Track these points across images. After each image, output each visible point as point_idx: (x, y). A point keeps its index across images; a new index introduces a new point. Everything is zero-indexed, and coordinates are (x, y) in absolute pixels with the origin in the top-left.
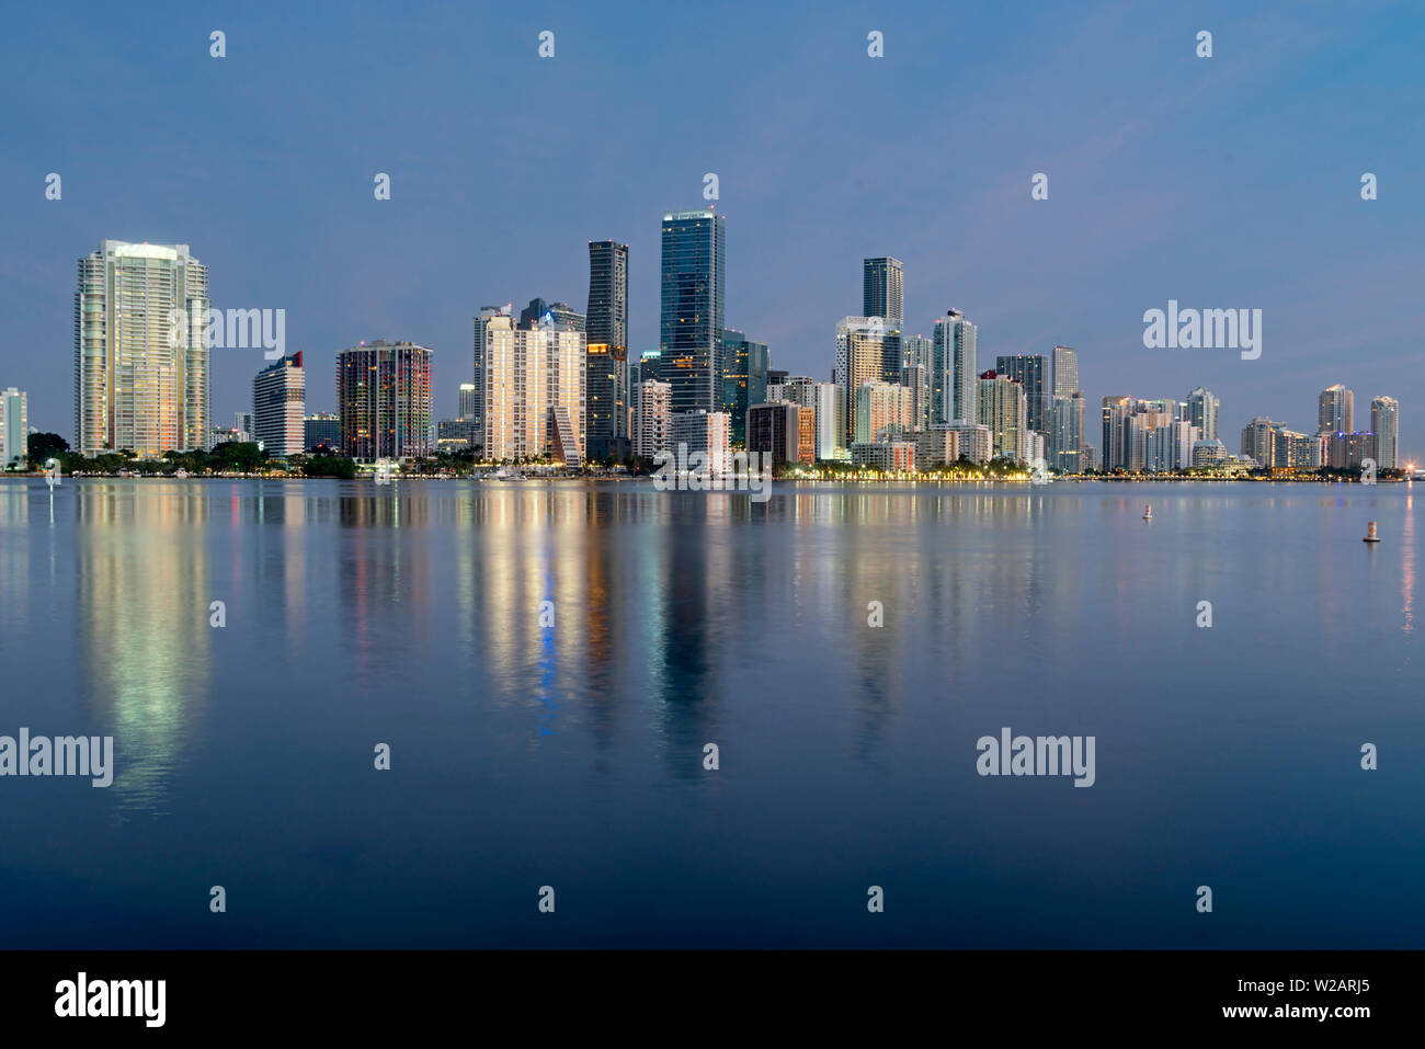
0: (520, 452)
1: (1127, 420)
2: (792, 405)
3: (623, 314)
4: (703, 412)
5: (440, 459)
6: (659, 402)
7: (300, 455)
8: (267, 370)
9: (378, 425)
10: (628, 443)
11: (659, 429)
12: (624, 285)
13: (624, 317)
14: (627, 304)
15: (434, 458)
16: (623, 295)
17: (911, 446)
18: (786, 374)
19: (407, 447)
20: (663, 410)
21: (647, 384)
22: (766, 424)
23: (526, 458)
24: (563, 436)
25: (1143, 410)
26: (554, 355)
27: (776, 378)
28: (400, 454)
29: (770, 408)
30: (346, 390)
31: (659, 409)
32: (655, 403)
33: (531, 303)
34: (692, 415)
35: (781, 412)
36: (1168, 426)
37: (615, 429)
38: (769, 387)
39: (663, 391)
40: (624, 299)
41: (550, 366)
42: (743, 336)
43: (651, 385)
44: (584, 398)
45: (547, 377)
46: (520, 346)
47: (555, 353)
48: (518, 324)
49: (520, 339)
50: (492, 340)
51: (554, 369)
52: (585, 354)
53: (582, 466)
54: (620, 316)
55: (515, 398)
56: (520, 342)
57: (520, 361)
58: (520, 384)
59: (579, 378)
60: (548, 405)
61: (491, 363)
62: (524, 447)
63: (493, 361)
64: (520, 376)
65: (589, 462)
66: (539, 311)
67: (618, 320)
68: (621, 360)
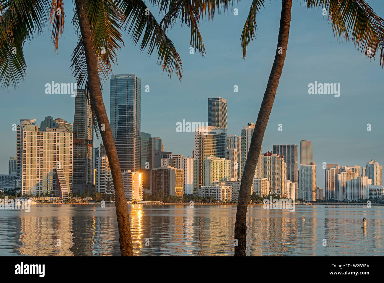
0: (39, 191)
1: (336, 176)
2: (173, 168)
3: (91, 123)
4: (129, 171)
10: (93, 186)
11: (108, 179)
16: (91, 115)
17: (229, 188)
18: (170, 153)
21: (103, 158)
22: (160, 177)
23: (42, 194)
24: (61, 183)
25: (344, 170)
27: (166, 155)
29: (162, 170)
33: (46, 118)
34: (125, 173)
35: (167, 171)
36: (356, 178)
37: (87, 180)
38: (162, 160)
41: (55, 149)
42: (150, 135)
43: (104, 158)
44: (72, 165)
45: (53, 154)
46: (40, 139)
47: (57, 143)
48: (39, 129)
49: (40, 136)
50: (26, 136)
51: (56, 151)
52: (72, 143)
53: (70, 198)
54: (90, 125)
55: (37, 165)
56: (40, 138)
57: (40, 147)
58: (40, 158)
59: (69, 155)
60: (53, 168)
61: (25, 147)
62: (41, 188)
63: (26, 146)
64: (40, 154)
65: (74, 196)
66: (49, 122)
67: (89, 127)
68: (90, 146)
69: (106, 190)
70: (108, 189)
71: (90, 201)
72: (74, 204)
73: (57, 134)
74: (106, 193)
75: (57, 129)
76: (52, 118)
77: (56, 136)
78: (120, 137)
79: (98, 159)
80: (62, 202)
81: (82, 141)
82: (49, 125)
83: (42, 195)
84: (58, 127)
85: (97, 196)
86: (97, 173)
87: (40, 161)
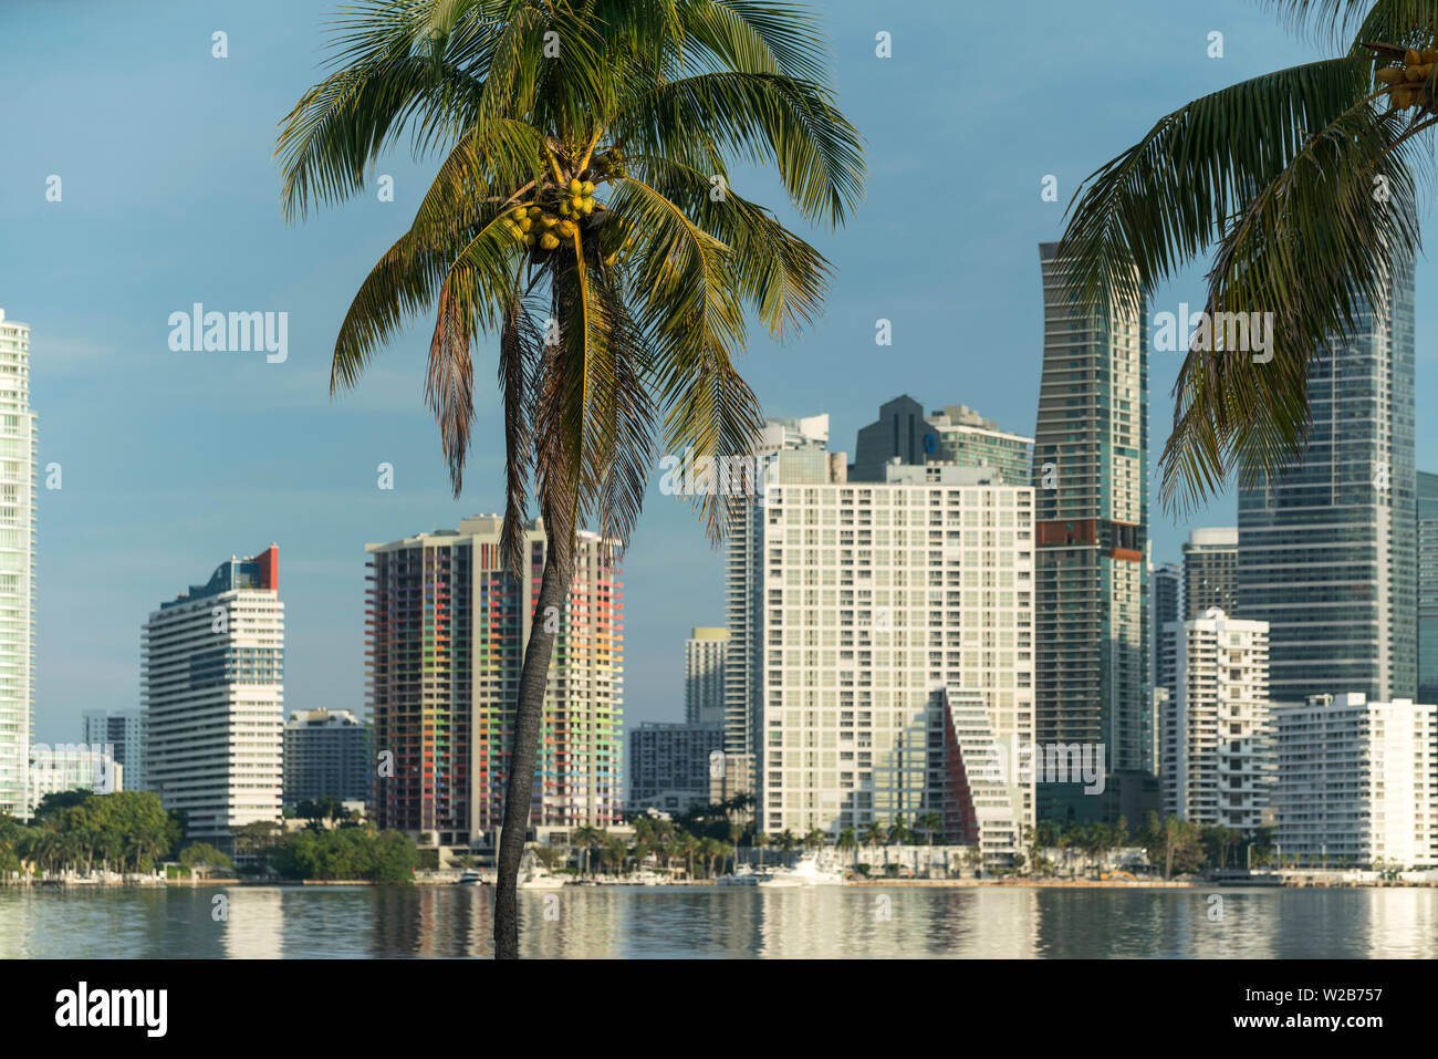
0: (857, 811)
3: (1135, 429)
4: (1357, 699)
5: (640, 836)
6: (1235, 674)
7: (268, 825)
8: (181, 600)
9: (476, 743)
10: (1151, 784)
12: (1135, 355)
13: (1135, 442)
14: (1143, 408)
15: (626, 829)
16: (1133, 382)
19: (556, 802)
20: (1246, 696)
21: (1201, 624)
23: (873, 827)
26: (949, 550)
28: (537, 821)
30: (392, 651)
31: (1235, 693)
32: (1224, 677)
33: (884, 409)
34: (1327, 708)
39: (1246, 643)
40: (1135, 394)
41: (935, 579)
43: (1208, 625)
44: (1030, 666)
45: (928, 609)
46: (856, 527)
47: (949, 544)
48: (850, 468)
49: (856, 507)
50: (780, 511)
51: (945, 588)
52: (1030, 545)
53: (1024, 851)
54: (1125, 440)
55: (842, 665)
56: (856, 517)
57: (856, 568)
58: (856, 628)
59: (1016, 609)
60: (932, 685)
61: (777, 573)
62: (866, 799)
63: (784, 567)
64: (856, 608)
65: (1045, 839)
66: (904, 430)
67: (1121, 451)
68: (1130, 559)
69: (1225, 803)
70: (1236, 799)
71: (1134, 868)
72: (1047, 883)
73: (945, 498)
74: (1225, 822)
75: (947, 469)
76: (920, 408)
77: (945, 508)
78: (1298, 503)
79: (1172, 634)
80: (978, 874)
81: (1082, 531)
82: (904, 443)
83: (872, 835)
84: (948, 456)
85: (1175, 843)
86: (1171, 709)
87: (856, 648)
